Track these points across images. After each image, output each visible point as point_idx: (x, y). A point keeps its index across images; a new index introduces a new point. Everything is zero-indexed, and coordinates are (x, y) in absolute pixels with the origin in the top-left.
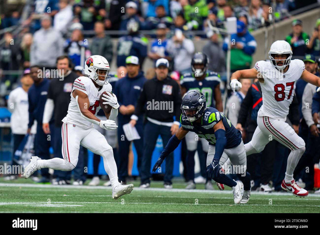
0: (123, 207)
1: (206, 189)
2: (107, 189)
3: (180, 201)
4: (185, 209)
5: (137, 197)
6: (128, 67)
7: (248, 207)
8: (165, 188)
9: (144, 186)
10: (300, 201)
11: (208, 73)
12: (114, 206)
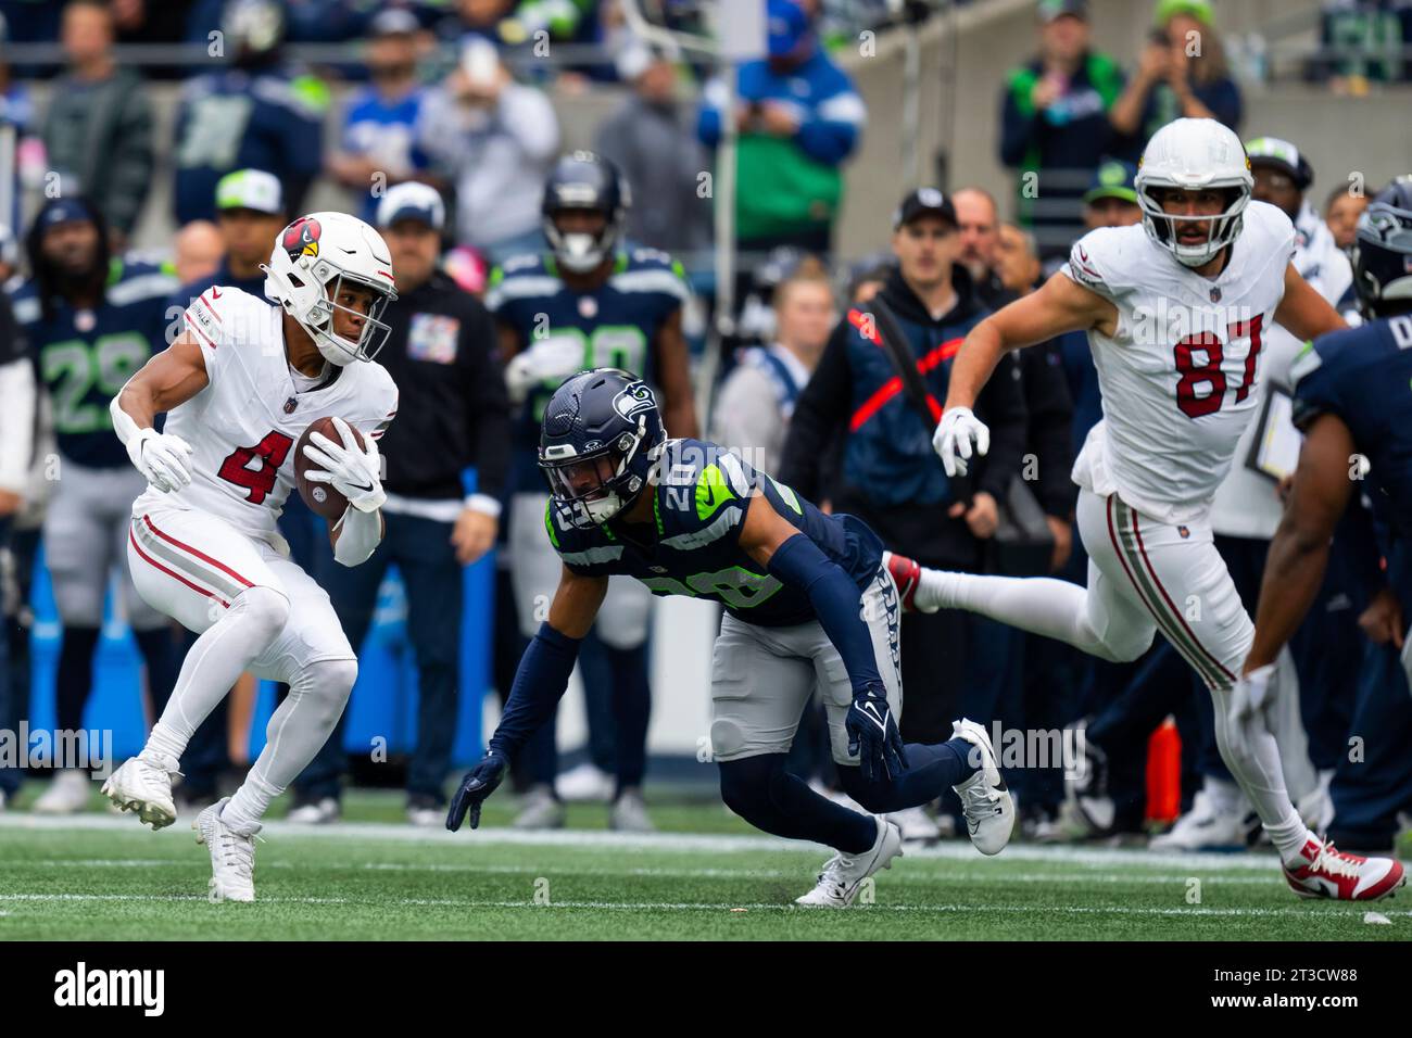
0: (206, 918)
1: (613, 826)
2: (123, 831)
3: (487, 886)
4: (513, 929)
5: (272, 868)
6: (231, 228)
7: (824, 915)
8: (411, 823)
9: (309, 813)
10: (1077, 889)
11: (622, 256)
12: (159, 914)
